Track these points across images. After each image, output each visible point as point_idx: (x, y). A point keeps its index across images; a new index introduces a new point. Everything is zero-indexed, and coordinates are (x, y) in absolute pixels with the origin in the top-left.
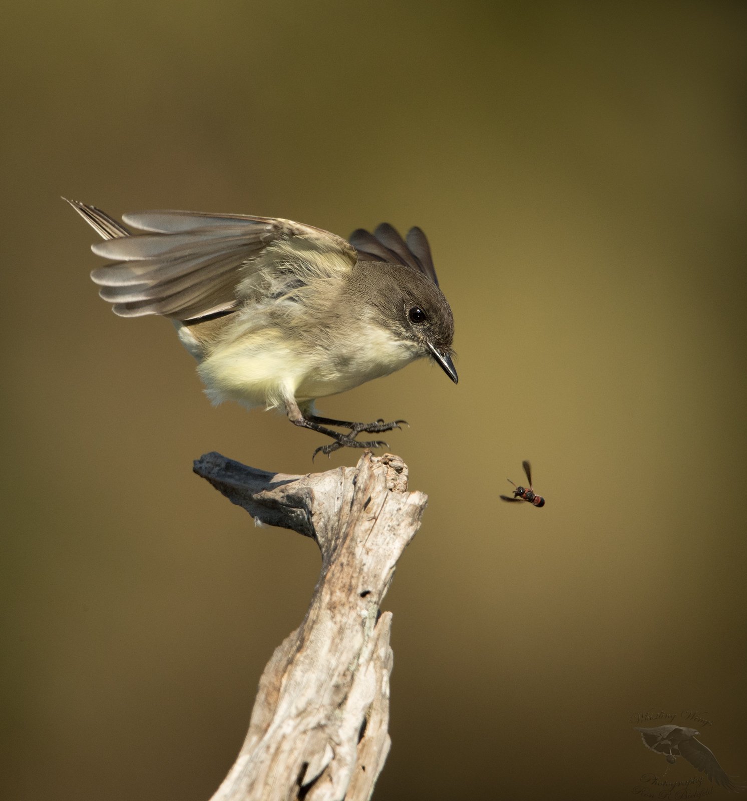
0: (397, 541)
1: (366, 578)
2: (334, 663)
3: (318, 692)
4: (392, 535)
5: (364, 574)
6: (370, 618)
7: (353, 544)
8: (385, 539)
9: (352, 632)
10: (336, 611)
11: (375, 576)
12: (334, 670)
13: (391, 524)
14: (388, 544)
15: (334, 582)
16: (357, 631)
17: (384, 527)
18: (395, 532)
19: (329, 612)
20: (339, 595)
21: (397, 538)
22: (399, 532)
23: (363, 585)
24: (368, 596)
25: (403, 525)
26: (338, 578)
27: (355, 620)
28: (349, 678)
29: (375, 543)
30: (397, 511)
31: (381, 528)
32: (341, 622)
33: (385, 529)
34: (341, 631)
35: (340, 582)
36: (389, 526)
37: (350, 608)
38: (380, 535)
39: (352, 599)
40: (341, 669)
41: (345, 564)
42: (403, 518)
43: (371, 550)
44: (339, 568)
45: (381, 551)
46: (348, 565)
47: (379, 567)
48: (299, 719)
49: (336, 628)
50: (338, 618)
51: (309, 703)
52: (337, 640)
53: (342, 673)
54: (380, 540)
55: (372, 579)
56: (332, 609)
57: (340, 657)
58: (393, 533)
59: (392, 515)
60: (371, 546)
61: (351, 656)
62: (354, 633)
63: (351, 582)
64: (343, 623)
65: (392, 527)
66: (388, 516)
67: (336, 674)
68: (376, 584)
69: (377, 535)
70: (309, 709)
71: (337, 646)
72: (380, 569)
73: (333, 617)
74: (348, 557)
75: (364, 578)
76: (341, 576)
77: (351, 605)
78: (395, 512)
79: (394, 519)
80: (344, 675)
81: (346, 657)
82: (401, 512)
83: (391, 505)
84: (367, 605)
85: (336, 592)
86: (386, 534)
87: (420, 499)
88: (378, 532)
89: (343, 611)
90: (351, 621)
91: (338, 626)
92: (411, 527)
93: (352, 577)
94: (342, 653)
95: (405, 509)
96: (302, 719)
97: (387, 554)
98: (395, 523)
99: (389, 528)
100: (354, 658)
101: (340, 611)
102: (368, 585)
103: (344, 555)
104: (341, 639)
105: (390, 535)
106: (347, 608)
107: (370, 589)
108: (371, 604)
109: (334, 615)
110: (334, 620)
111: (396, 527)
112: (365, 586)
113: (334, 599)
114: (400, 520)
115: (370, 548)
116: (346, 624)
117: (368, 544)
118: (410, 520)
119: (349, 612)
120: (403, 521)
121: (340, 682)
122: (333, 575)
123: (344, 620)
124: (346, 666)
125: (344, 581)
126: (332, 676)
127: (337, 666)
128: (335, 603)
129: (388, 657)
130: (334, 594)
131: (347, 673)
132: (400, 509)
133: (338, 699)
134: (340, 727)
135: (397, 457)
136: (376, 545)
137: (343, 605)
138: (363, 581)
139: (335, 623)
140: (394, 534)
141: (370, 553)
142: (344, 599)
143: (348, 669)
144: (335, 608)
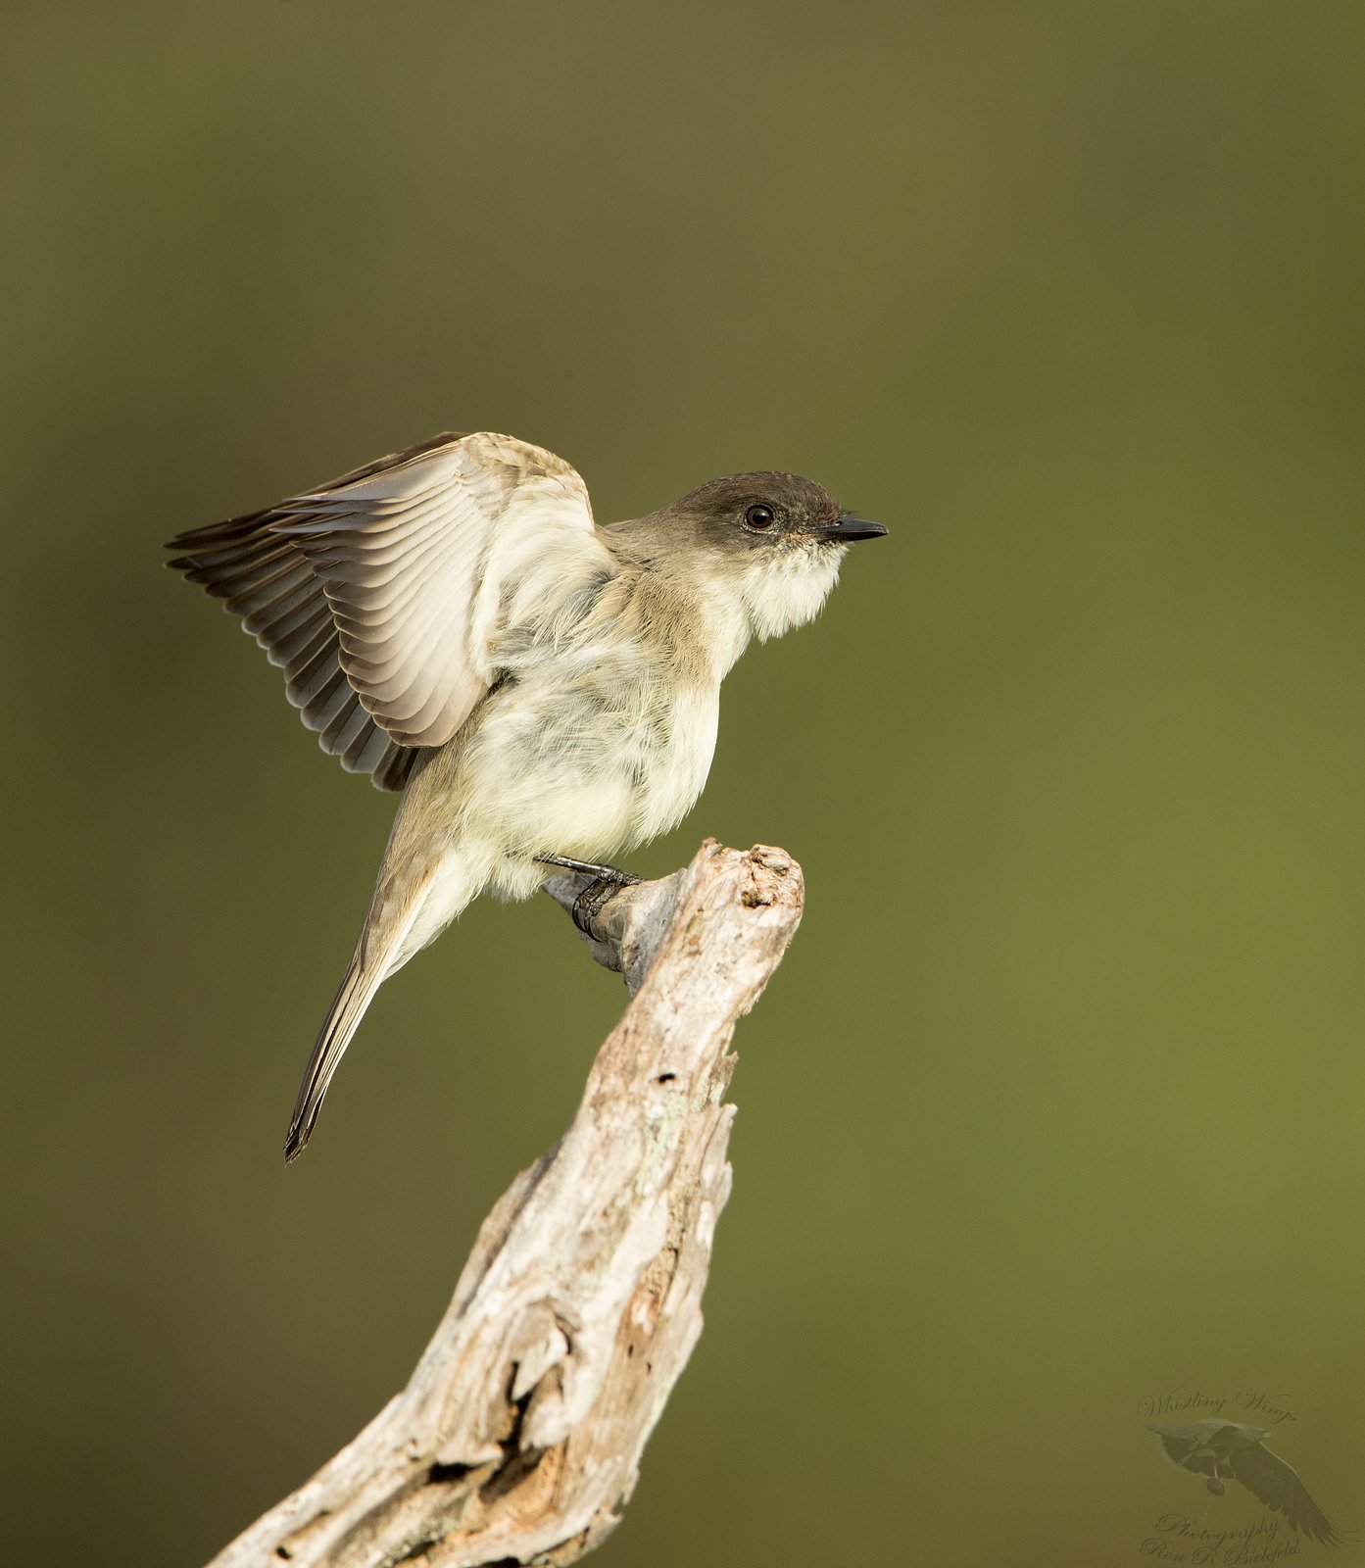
0: (729, 989)
1: (668, 1052)
2: (588, 1193)
3: (554, 1244)
4: (722, 980)
5: (665, 1046)
6: (669, 1119)
7: (653, 997)
8: (708, 987)
9: (625, 1143)
10: (604, 1110)
11: (684, 1049)
12: (586, 1207)
13: (721, 961)
14: (712, 993)
15: (609, 1062)
16: (634, 1142)
17: (710, 967)
18: (728, 974)
19: (592, 1110)
20: (614, 1082)
21: (730, 984)
22: (734, 974)
23: (660, 1064)
24: (669, 1083)
25: (742, 961)
26: (616, 1055)
27: (634, 1123)
28: (613, 1220)
29: (690, 994)
30: (736, 939)
31: (704, 968)
32: (609, 1126)
33: (712, 970)
34: (607, 1141)
35: (618, 1060)
36: (718, 964)
37: (629, 1103)
38: (700, 980)
39: (634, 1087)
40: (600, 1204)
41: (630, 1031)
42: (744, 950)
43: (683, 1005)
44: (621, 1037)
45: (699, 1006)
46: (635, 1031)
47: (692, 1033)
48: (514, 1290)
49: (599, 1137)
50: (605, 1120)
51: (535, 1263)
52: (599, 1158)
53: (600, 1212)
54: (700, 986)
55: (678, 1053)
56: (598, 1106)
57: (599, 1185)
58: (724, 975)
59: (726, 946)
60: (684, 998)
61: (619, 1183)
62: (630, 1144)
63: (635, 1061)
64: (612, 1129)
65: (724, 966)
66: (719, 947)
67: (590, 1212)
68: (684, 1061)
69: (696, 980)
70: (533, 1273)
71: (596, 1166)
72: (694, 1036)
73: (596, 1120)
74: (638, 1018)
75: (664, 1052)
76: (622, 1051)
77: (631, 1098)
78: (732, 941)
79: (729, 952)
80: (605, 1214)
81: (612, 1184)
82: (741, 941)
83: (728, 930)
84: (665, 1097)
85: (609, 1077)
86: (711, 977)
87: (782, 918)
88: (699, 974)
89: (615, 1110)
90: (627, 1125)
91: (603, 1134)
92: (759, 965)
93: (639, 1051)
94: (603, 1179)
95: (749, 936)
96: (521, 1290)
97: (709, 1011)
98: (730, 958)
99: (717, 968)
100: (625, 1186)
101: (610, 1110)
102: (669, 1064)
103: (632, 1016)
104: (606, 1156)
105: (718, 980)
106: (623, 1103)
107: (672, 1070)
108: (672, 1094)
109: (599, 1116)
110: (598, 1124)
111: (731, 966)
112: (665, 1066)
113: (605, 1088)
114: (739, 953)
115: (682, 1001)
116: (617, 1129)
117: (679, 997)
118: (757, 953)
119: (627, 1110)
120: (743, 955)
121: (595, 1227)
122: (609, 1049)
123: (616, 1123)
124: (608, 1200)
125: (625, 1058)
126: (581, 1217)
127: (593, 1201)
128: (604, 1095)
129: (718, 1180)
130: (606, 1081)
131: (609, 1211)
132: (740, 936)
133: (585, 1255)
134: (586, 1300)
135: (777, 851)
136: (693, 996)
137: (617, 1099)
138: (662, 1058)
139: (599, 1129)
140: (725, 978)
141: (680, 1011)
142: (620, 1089)
143: (612, 1203)
144: (602, 1104)
